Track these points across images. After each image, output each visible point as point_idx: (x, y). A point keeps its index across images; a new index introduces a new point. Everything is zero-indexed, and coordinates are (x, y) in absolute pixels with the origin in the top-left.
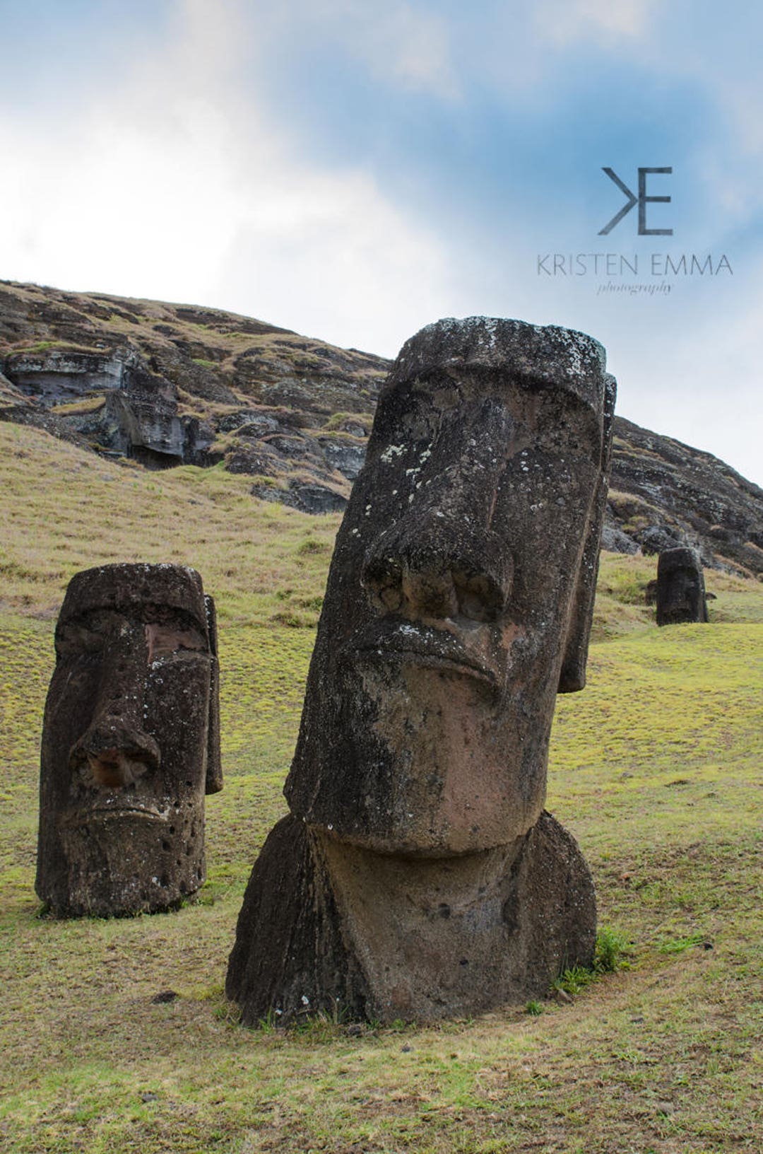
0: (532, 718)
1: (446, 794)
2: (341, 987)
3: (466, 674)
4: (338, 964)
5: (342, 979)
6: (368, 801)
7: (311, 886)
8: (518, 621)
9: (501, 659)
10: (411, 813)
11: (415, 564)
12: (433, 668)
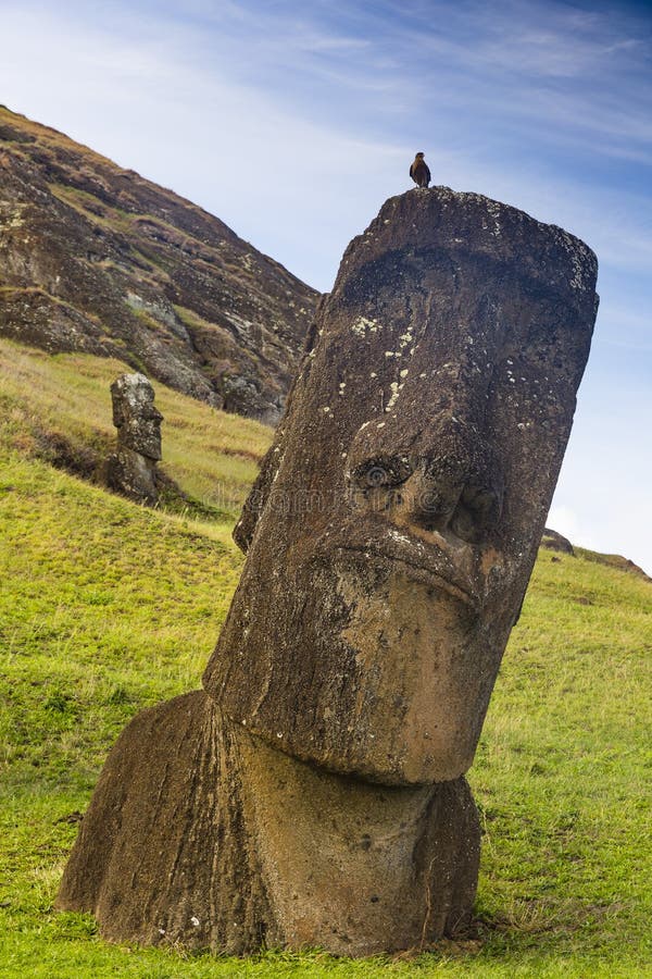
0: (494, 653)
1: (409, 719)
2: (240, 910)
3: (456, 596)
4: (239, 886)
5: (242, 901)
6: (328, 713)
7: (211, 796)
8: (499, 548)
9: (480, 586)
10: (373, 734)
11: (434, 470)
12: (425, 584)
